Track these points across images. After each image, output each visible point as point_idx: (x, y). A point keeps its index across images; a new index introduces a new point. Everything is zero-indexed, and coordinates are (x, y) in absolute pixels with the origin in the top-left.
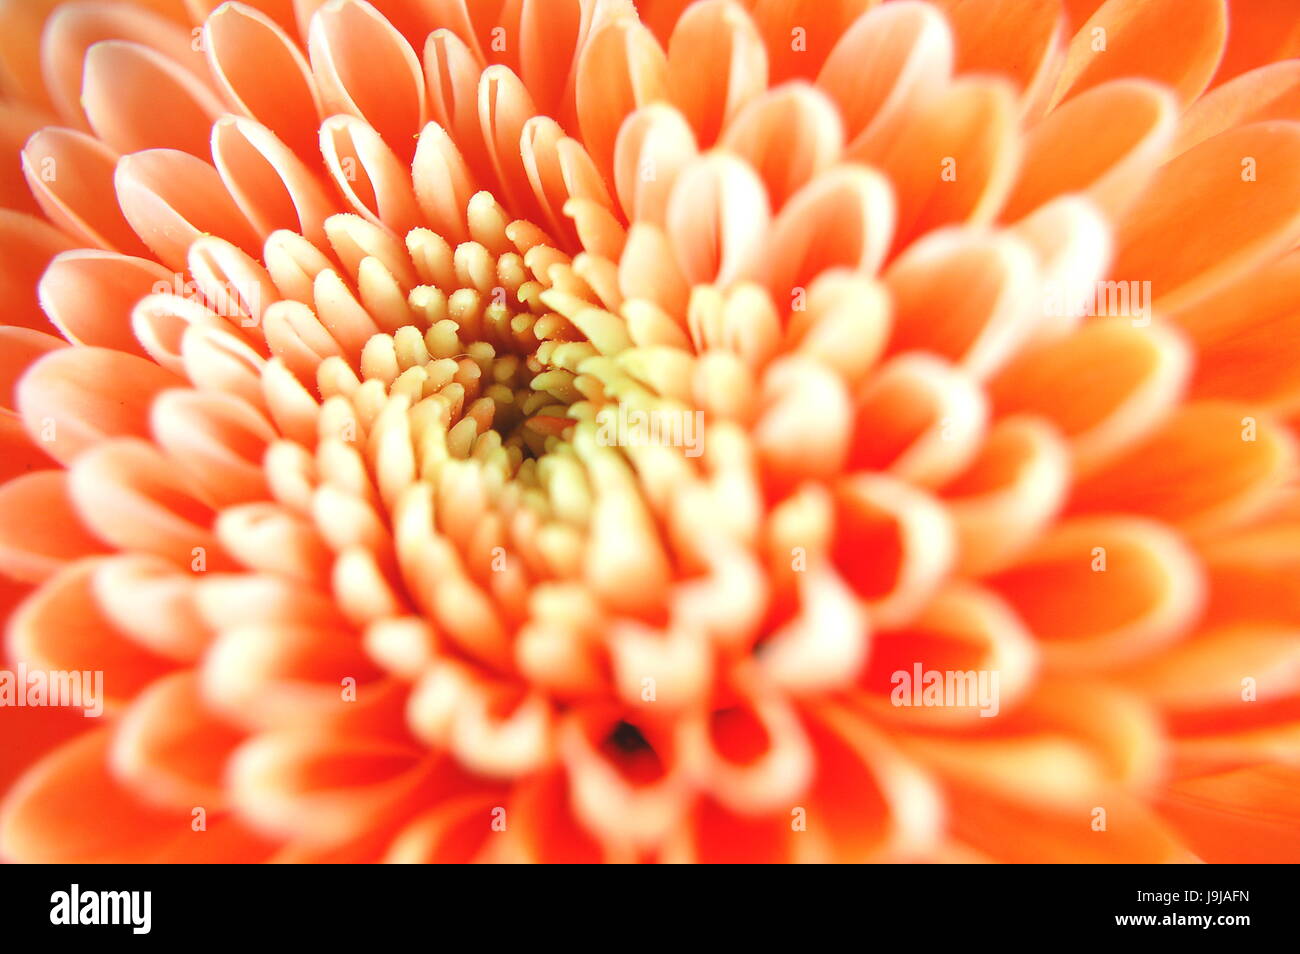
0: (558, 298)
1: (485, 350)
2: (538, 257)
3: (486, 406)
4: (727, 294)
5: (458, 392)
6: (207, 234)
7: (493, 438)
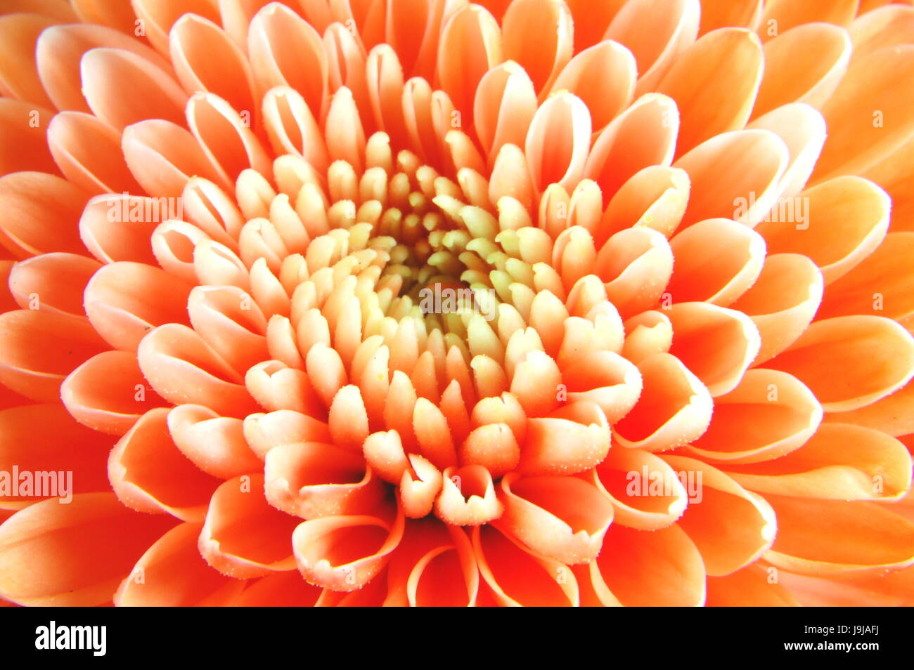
0: (445, 201)
1: (390, 242)
2: (425, 174)
3: (396, 280)
4: (570, 190)
5: (377, 271)
6: (195, 176)
7: (407, 300)
